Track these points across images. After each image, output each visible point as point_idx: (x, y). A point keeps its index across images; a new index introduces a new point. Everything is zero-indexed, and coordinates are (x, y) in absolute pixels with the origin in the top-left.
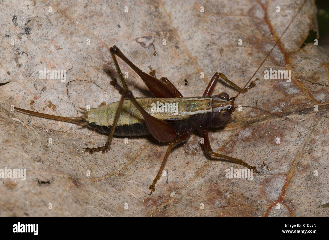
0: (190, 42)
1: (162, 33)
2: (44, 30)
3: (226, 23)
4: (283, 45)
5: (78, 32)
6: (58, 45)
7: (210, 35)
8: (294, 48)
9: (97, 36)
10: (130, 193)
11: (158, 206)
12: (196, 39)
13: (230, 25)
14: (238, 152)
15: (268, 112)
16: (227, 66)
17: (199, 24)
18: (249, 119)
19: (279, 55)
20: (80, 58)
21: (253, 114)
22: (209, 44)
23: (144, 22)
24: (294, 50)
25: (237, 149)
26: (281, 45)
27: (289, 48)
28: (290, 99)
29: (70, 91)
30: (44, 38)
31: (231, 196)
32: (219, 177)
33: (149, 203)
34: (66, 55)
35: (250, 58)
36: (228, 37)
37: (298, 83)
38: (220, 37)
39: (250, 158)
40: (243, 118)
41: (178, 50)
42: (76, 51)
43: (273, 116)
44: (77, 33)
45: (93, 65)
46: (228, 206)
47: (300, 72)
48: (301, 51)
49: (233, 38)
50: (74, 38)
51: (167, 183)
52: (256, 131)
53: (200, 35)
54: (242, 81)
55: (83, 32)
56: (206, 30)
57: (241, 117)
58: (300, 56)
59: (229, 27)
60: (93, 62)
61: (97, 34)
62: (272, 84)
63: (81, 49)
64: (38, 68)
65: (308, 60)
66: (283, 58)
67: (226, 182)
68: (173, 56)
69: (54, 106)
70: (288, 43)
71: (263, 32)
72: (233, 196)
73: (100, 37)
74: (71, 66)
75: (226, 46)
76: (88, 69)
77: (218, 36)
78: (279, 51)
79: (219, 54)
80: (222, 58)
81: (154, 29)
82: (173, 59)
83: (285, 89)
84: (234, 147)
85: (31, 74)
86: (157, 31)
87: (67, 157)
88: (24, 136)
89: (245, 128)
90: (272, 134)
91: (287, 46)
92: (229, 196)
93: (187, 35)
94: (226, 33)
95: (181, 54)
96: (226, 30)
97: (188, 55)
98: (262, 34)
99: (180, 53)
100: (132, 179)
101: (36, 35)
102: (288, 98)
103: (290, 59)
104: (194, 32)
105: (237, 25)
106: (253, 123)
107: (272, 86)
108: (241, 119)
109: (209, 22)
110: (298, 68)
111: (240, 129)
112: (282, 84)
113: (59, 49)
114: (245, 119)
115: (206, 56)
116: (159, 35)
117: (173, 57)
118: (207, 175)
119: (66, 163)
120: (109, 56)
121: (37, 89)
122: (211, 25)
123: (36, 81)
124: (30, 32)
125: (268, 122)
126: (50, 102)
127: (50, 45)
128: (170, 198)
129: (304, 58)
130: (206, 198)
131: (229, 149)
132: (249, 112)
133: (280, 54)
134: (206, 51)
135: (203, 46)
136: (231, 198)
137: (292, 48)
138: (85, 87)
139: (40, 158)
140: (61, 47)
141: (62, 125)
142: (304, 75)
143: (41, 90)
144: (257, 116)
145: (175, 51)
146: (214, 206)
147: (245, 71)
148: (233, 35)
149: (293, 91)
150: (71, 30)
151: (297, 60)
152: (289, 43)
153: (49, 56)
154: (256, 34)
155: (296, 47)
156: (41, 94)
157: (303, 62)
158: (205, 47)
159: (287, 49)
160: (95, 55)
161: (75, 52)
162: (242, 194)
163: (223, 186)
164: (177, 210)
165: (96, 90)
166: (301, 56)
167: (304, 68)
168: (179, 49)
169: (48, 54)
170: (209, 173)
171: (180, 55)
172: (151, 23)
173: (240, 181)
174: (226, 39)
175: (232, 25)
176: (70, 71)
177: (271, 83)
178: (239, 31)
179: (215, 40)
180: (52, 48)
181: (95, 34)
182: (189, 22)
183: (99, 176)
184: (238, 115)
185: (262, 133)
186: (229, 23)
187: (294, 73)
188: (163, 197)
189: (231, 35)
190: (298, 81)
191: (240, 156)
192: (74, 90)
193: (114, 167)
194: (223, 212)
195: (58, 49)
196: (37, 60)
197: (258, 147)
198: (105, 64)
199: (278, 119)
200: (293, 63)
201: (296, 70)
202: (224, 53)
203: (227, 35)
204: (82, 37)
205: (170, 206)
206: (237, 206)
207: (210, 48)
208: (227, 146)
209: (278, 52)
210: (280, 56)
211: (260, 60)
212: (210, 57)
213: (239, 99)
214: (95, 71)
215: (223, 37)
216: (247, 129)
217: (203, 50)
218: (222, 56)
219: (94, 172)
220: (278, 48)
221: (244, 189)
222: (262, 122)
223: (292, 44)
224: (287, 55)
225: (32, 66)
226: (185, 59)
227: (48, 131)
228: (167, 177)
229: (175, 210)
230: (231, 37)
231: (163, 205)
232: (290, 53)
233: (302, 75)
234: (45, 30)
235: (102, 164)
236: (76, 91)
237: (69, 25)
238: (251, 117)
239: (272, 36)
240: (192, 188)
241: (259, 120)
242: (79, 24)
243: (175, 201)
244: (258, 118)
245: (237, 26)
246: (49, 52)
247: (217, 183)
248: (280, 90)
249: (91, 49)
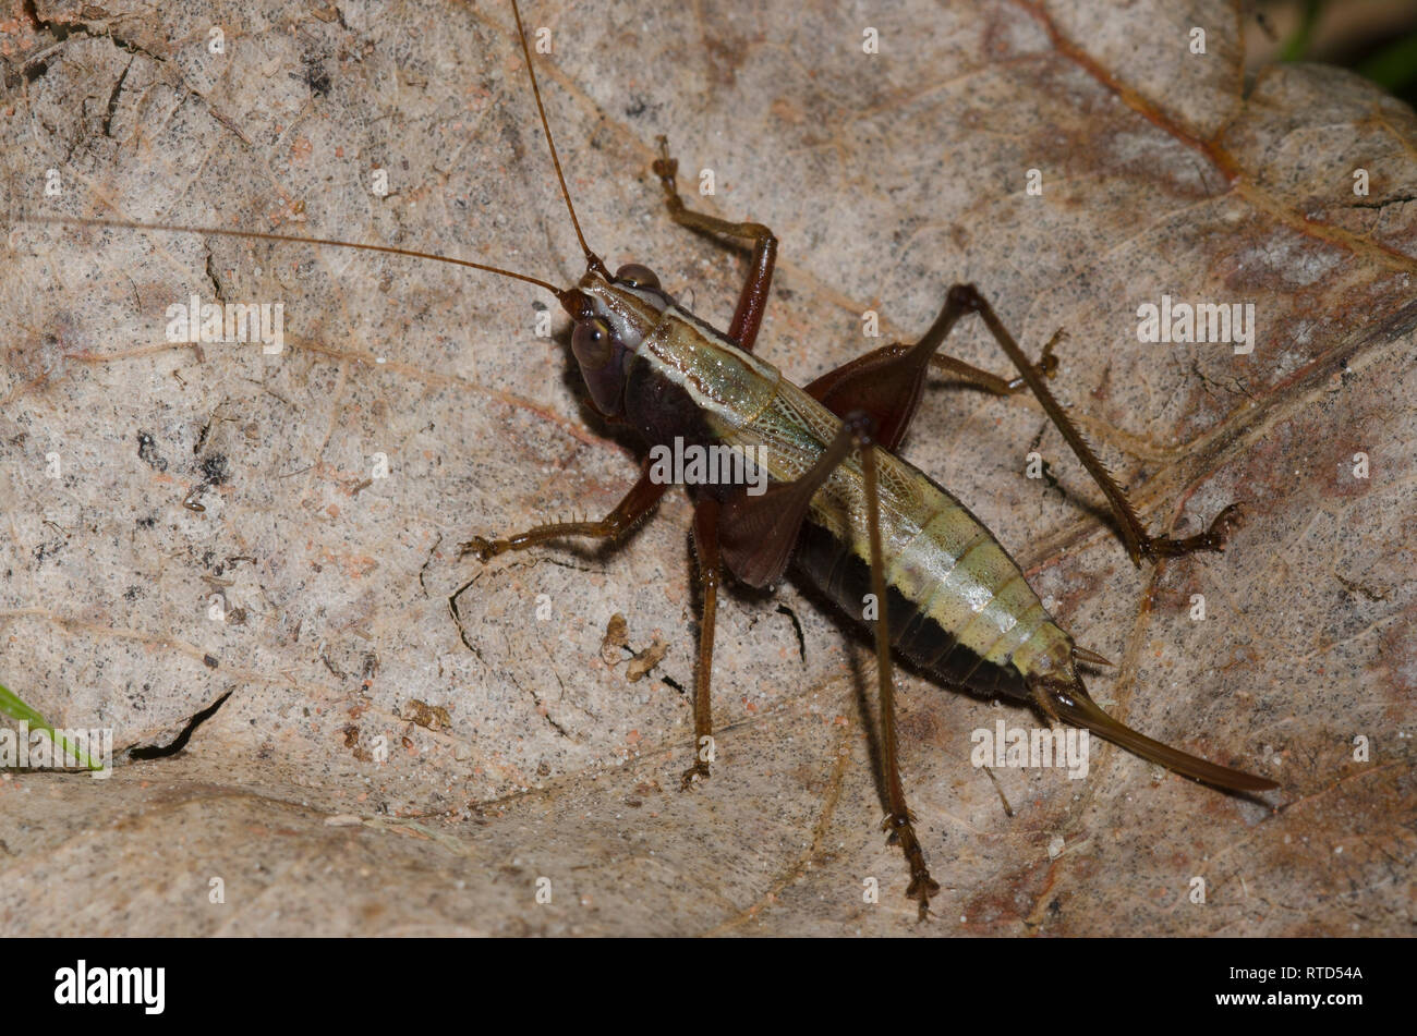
0: (824, 252)
1: (705, 263)
2: (272, 441)
3: (922, 126)
4: (1178, 114)
5: (400, 395)
6: (350, 474)
7: (888, 196)
8: (1220, 108)
9: (472, 379)
10: (895, 911)
11: (1028, 913)
12: (841, 234)
13: (940, 124)
14: (1221, 584)
15: (1261, 387)
16: (1010, 282)
17: (825, 172)
18: (1199, 445)
19: (1182, 159)
20: (451, 489)
21: (1203, 419)
22: (898, 229)
23: (623, 250)
24: (1227, 114)
25: (1211, 571)
26: (1170, 116)
27: (1204, 117)
28: (1319, 303)
29: (473, 632)
30: (286, 471)
31: (1287, 758)
32: (1199, 704)
33: (989, 918)
34: (396, 501)
35: (1084, 214)
36: (955, 175)
37: (1316, 231)
38: (926, 186)
39: (1282, 586)
40: (1170, 449)
41: (792, 305)
42: (421, 468)
43: (1289, 394)
44: (397, 400)
45: (510, 493)
46: (1297, 800)
47: (1300, 187)
48: (1254, 108)
49: (975, 169)
50: (396, 425)
51: (1009, 814)
52: (1249, 476)
53: (848, 211)
54: (1093, 314)
55: (416, 388)
56: (862, 182)
57: (1161, 451)
58: (1263, 128)
59: (942, 135)
60: (506, 481)
61: (469, 372)
62: (1216, 278)
63: (439, 453)
64: (315, 595)
65: (1302, 130)
66: (1204, 164)
67: (1238, 714)
68: (786, 333)
69: (442, 712)
70: (1190, 101)
71: (1078, 100)
72: (1295, 752)
73: (485, 380)
74: (433, 533)
75: (966, 210)
76: (502, 516)
77: (917, 185)
78: (1175, 142)
79: (956, 249)
80: (975, 259)
81: (670, 261)
82: (793, 344)
83: (1278, 273)
84: (1192, 571)
85: (298, 630)
86: (684, 265)
87: (606, 876)
88: (415, 867)
89: (1201, 484)
90: (1319, 460)
91: (1195, 110)
92: (1278, 761)
93: (798, 232)
94: (941, 163)
95: (810, 312)
96: (936, 152)
97: (837, 305)
98: (1076, 109)
99: (805, 309)
100: (873, 857)
101: (251, 475)
102: (1308, 302)
103: (1235, 155)
104: (823, 210)
105: (967, 114)
106: (1220, 450)
107: (1221, 283)
108: (1164, 456)
109: (859, 147)
110: (1282, 176)
111: (1182, 497)
112: (1259, 260)
113: (359, 487)
114: (1179, 449)
115: (908, 279)
116: (702, 278)
117: (788, 339)
118: (1146, 721)
119: (618, 899)
120: (549, 434)
121: (344, 677)
122: (870, 157)
123: (329, 646)
124: (224, 473)
125: (1279, 424)
126: (416, 703)
127: (318, 489)
128: (1053, 865)
129: (1281, 130)
130: (1196, 805)
131: (1180, 589)
132: (1184, 419)
133: (1184, 154)
134: (899, 260)
135: (880, 248)
136: (1290, 766)
137: (1217, 113)
138: (518, 589)
139: (522, 921)
140: (362, 480)
141: (504, 769)
142: (1321, 190)
143: (360, 673)
144: (1225, 420)
145: (785, 312)
146: (1243, 821)
147: (1086, 271)
148: (971, 157)
149: (1312, 267)
150: (371, 402)
151: (1262, 148)
152: (1195, 99)
153: (333, 534)
154: (1056, 119)
155: (1225, 102)
156: (366, 687)
157: (1288, 144)
158: (887, 248)
159: (1200, 125)
160: (499, 454)
161: (422, 477)
162: (1325, 734)
163: (1234, 733)
164: (1106, 899)
165: (566, 583)
166: (1267, 125)
167: (1306, 164)
168: (796, 297)
169: (326, 527)
170: (1152, 710)
171: (809, 318)
172: (651, 244)
173: (1288, 689)
174: (953, 185)
175: (945, 120)
176: (439, 556)
177: (1213, 275)
178: (988, 134)
179: (912, 204)
180: (332, 496)
181: (463, 374)
182: (783, 180)
183: (749, 898)
184: (1147, 445)
185: (1277, 474)
186: (932, 121)
187: (1277, 199)
188: (1024, 874)
189: (963, 160)
190: (1313, 221)
191: (1237, 595)
192: (484, 620)
193: (783, 840)
194: (1288, 830)
195: (356, 491)
196: (298, 561)
197: (1291, 533)
198: (553, 470)
199: (1314, 396)
200: (1254, 168)
201: (1277, 185)
202: (974, 239)
203: (948, 170)
204: (422, 405)
205: (1068, 895)
206: (1328, 785)
207: (907, 244)
208: (1167, 579)
209: (1174, 148)
210: (1189, 162)
211: (1123, 206)
212: (926, 279)
213: (1119, 386)
214: (531, 515)
215: (936, 182)
216: (1210, 483)
217: (888, 261)
218: (969, 254)
219: (725, 892)
220: (1165, 134)
221: (1320, 712)
222: (1256, 434)
223: (1207, 97)
224: (1215, 146)
225: (288, 597)
226: (836, 327)
227: (469, 815)
228: (999, 792)
229: (1096, 901)
230: (966, 167)
231: (1044, 903)
232: (1219, 135)
233: (1314, 193)
234: (278, 442)
235: (737, 851)
236: (493, 622)
237: (353, 382)
238: (1203, 432)
239: (1115, 99)
240: (1115, 792)
241: (1241, 432)
242: (387, 363)
243: (1080, 870)
244: (1229, 424)
245: (972, 119)
246: (327, 516)
247: (1205, 735)
248: (1259, 287)
249: (474, 436)
